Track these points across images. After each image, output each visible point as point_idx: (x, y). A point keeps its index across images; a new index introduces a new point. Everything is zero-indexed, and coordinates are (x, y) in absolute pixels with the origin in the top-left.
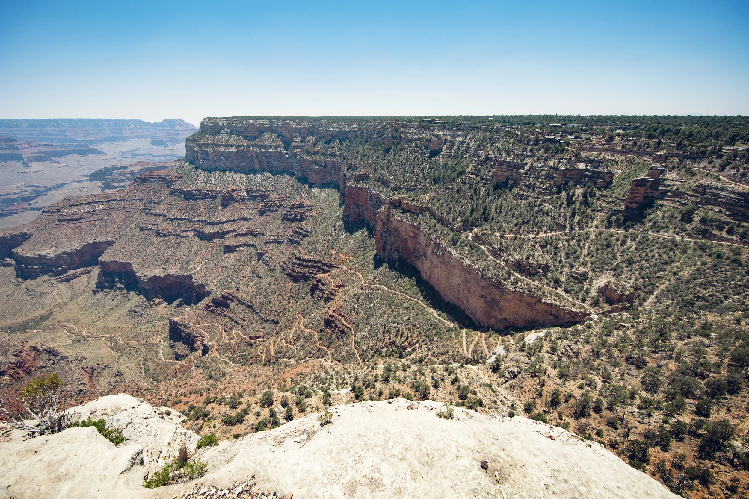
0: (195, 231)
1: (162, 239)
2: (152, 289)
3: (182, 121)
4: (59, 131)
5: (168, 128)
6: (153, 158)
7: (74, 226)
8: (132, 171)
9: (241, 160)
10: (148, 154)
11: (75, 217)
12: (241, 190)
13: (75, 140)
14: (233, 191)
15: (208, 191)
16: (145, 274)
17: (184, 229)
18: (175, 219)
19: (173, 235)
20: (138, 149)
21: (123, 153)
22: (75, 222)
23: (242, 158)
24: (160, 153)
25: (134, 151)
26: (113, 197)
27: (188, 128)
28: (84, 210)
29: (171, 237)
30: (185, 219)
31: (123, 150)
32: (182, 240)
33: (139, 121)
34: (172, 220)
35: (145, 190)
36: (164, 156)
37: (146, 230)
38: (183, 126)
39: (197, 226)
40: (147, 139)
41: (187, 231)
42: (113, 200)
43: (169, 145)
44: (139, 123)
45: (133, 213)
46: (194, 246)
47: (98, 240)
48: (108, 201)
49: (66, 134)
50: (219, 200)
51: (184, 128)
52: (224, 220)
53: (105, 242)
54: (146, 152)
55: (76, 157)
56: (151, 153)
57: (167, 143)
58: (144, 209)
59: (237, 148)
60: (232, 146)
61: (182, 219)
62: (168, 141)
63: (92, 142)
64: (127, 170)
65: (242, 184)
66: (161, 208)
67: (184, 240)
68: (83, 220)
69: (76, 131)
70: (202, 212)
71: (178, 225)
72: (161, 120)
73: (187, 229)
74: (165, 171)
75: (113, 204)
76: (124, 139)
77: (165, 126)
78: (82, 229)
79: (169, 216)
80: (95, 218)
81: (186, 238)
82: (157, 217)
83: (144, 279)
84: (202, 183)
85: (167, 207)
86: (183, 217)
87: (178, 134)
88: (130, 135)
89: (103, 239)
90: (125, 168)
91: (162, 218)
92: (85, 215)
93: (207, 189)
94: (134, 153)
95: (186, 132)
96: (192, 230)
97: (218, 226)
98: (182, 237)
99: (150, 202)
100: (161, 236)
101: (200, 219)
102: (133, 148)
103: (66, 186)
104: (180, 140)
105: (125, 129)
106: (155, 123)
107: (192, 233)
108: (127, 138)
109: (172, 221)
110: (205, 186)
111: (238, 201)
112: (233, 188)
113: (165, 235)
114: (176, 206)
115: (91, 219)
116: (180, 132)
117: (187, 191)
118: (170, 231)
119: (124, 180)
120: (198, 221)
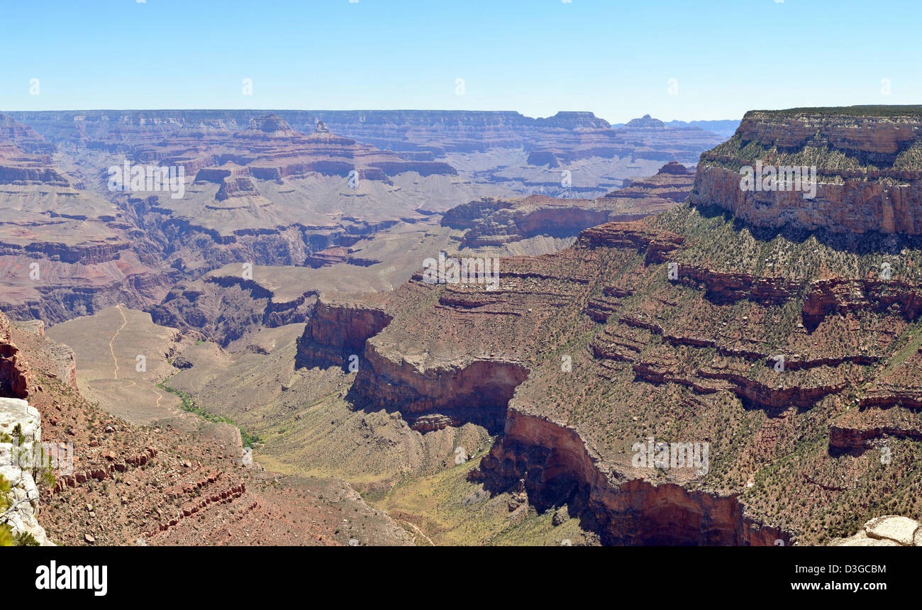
0: (731, 378)
1: (649, 387)
2: (625, 513)
3: (591, 115)
4: (398, 131)
5: (563, 129)
6: (525, 187)
7: (463, 316)
8: (520, 213)
9: (851, 206)
10: (516, 179)
11: (469, 299)
12: (848, 281)
13: (414, 147)
14: (834, 283)
15: (769, 280)
16: (618, 469)
17: (708, 370)
18: (684, 341)
19: (677, 382)
20: (501, 168)
21: (476, 174)
22: (466, 310)
23: (853, 202)
24: (539, 179)
25: (493, 171)
26: (534, 270)
27: (600, 130)
28: (485, 289)
29: (672, 385)
30: (705, 345)
31: (478, 169)
32: (698, 398)
33: (515, 114)
34: (675, 343)
35: (594, 261)
36: (546, 184)
37: (608, 357)
38: (590, 125)
39: (740, 367)
40: (517, 150)
41: (715, 377)
42: (534, 276)
43: (559, 163)
44: (514, 119)
45: (566, 308)
46: (732, 419)
47: (496, 358)
48: (524, 277)
49: (406, 135)
50: (794, 306)
51: (593, 130)
52: (811, 359)
53: (507, 364)
54: (515, 175)
55: (414, 175)
56: (523, 176)
57: (558, 159)
58: (591, 305)
59: (844, 179)
60: (833, 175)
61: (697, 345)
62: (559, 156)
63: (438, 152)
64: (511, 211)
65: (850, 267)
66: (645, 308)
67: (706, 399)
68: (479, 309)
69: (420, 131)
70: (752, 331)
71: (689, 357)
72: (553, 114)
73: (715, 372)
74: (640, 222)
75: (532, 285)
76: (482, 149)
77: (555, 126)
78: (473, 326)
79: (671, 332)
80: (499, 308)
81: (712, 396)
82: (637, 331)
83: (615, 483)
84: (751, 257)
85: (660, 309)
86: (702, 339)
87: (579, 142)
88: (494, 140)
89: (506, 359)
90: (508, 205)
91: (647, 335)
92: (484, 298)
93: (767, 274)
94: (495, 174)
95: (593, 136)
96: (725, 377)
97: (797, 373)
98: (699, 391)
99: (607, 292)
100: (647, 381)
101: (748, 348)
102: (493, 165)
103: (393, 228)
104: (580, 152)
105: (489, 130)
106: (540, 119)
107: (725, 383)
108: (488, 145)
109: (675, 346)
110: (760, 268)
111: (843, 311)
112: (832, 276)
113: (658, 380)
114: (686, 309)
115: (491, 308)
116: (583, 137)
117: (719, 276)
118: (671, 370)
119: (501, 229)
120: (743, 353)
